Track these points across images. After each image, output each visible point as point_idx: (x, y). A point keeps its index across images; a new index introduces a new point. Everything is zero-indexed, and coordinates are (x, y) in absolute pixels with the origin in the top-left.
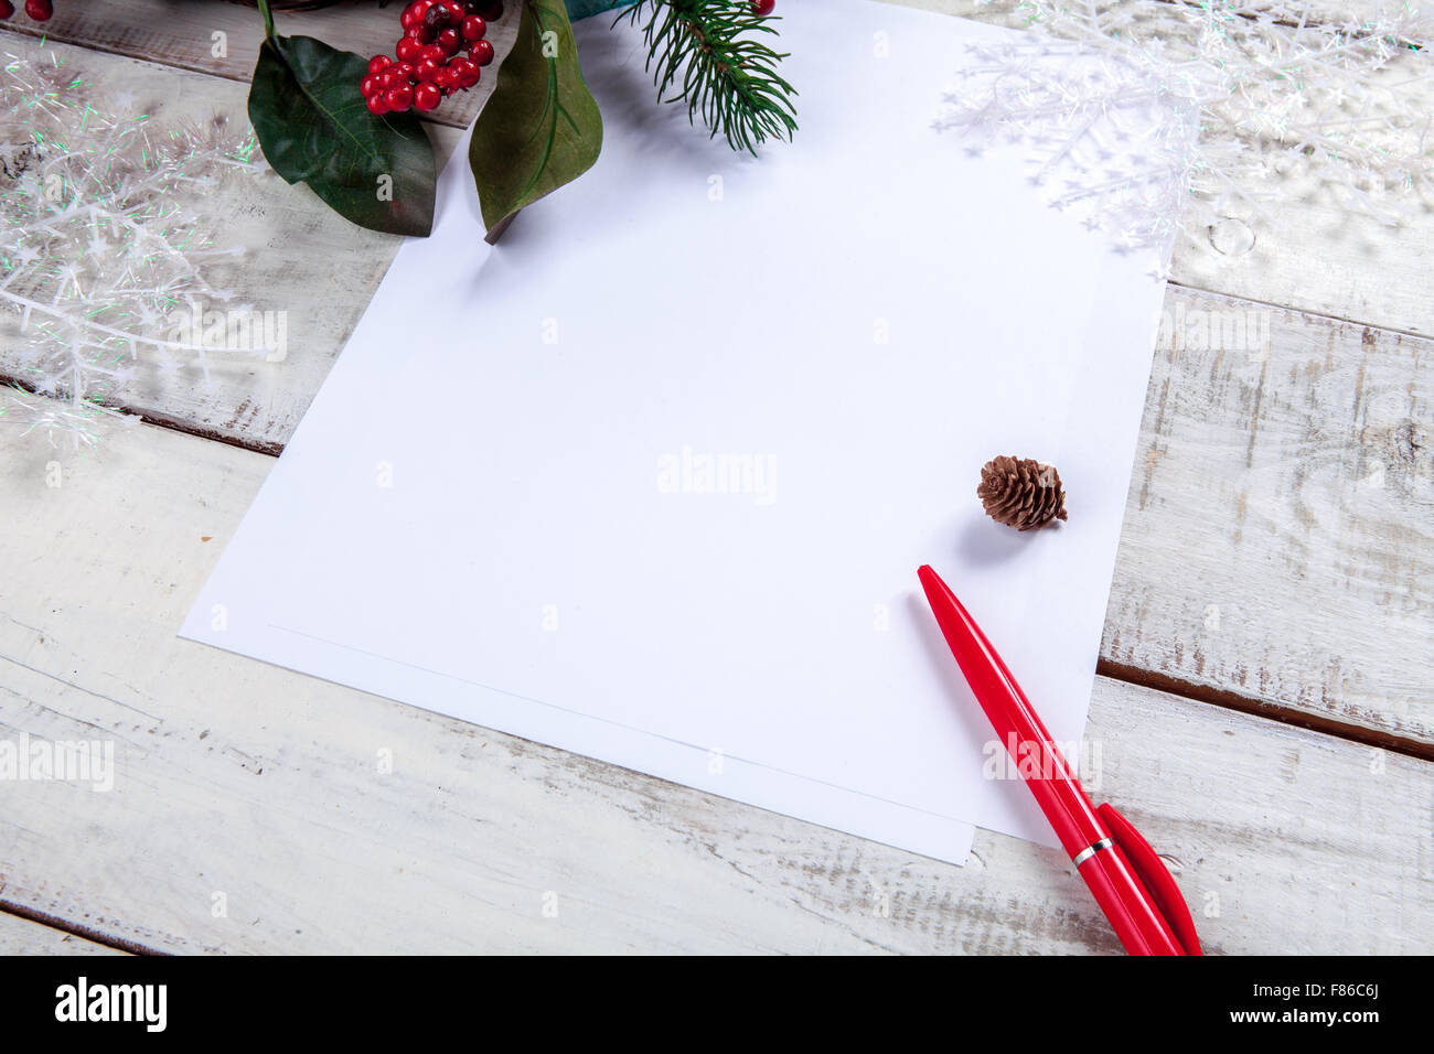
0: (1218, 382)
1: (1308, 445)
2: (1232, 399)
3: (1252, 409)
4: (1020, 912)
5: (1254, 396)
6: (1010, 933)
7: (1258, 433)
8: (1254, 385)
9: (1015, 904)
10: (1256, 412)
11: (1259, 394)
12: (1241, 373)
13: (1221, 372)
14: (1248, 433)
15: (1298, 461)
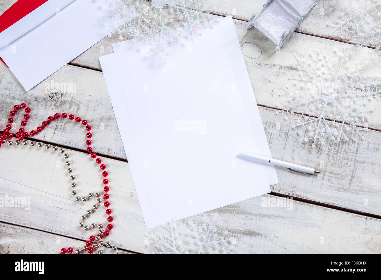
0: (281, 132)
1: (295, 144)
2: (283, 136)
3: (286, 137)
4: (233, 230)
5: (287, 134)
6: (231, 234)
7: (287, 142)
8: (287, 132)
9: (232, 229)
10: (287, 137)
11: (288, 133)
12: (285, 129)
13: (281, 130)
14: (285, 142)
15: (293, 147)
